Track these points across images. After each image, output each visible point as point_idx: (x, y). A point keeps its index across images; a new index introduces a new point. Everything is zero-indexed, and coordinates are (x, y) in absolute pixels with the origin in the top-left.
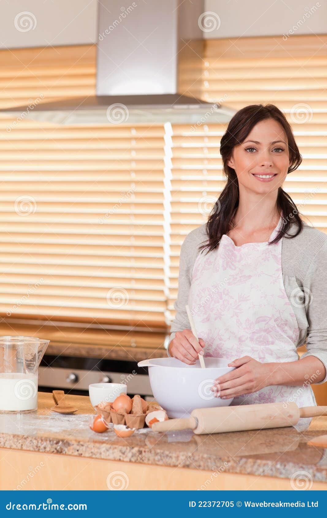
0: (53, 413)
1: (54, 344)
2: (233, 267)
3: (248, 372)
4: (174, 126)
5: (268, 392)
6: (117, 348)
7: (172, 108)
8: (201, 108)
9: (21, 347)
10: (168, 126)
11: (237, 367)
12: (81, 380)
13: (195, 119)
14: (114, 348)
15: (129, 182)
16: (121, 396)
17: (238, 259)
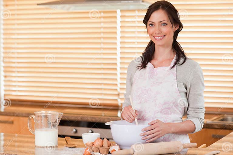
0: (65, 147)
1: (66, 115)
2: (153, 78)
3: (157, 127)
4: (121, 11)
5: (168, 137)
6: (95, 117)
7: (120, 2)
8: (134, 2)
9: (50, 116)
10: (118, 11)
11: (152, 125)
12: (78, 131)
13: (132, 7)
14: (94, 116)
15: (100, 38)
16: (98, 139)
17: (155, 74)
